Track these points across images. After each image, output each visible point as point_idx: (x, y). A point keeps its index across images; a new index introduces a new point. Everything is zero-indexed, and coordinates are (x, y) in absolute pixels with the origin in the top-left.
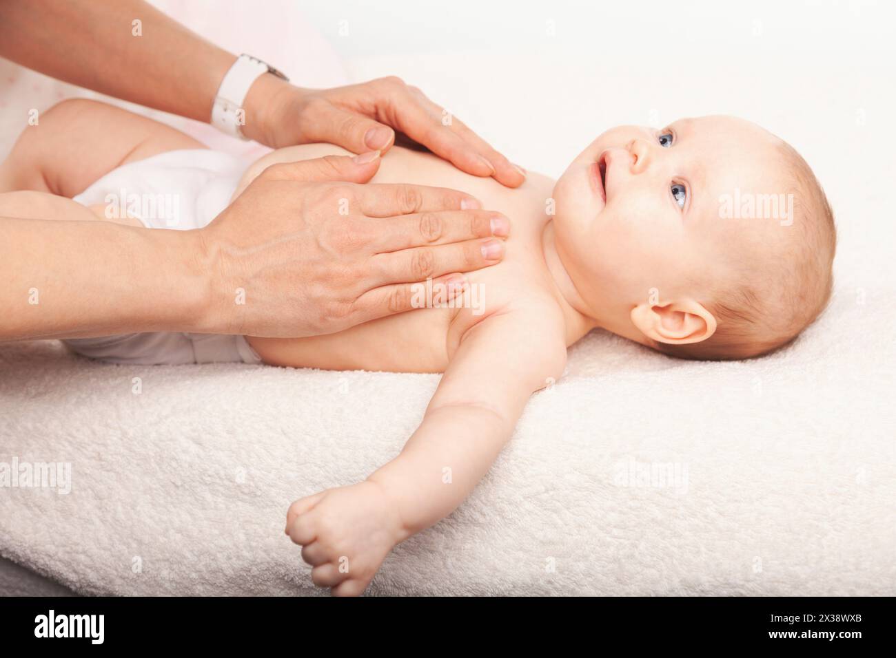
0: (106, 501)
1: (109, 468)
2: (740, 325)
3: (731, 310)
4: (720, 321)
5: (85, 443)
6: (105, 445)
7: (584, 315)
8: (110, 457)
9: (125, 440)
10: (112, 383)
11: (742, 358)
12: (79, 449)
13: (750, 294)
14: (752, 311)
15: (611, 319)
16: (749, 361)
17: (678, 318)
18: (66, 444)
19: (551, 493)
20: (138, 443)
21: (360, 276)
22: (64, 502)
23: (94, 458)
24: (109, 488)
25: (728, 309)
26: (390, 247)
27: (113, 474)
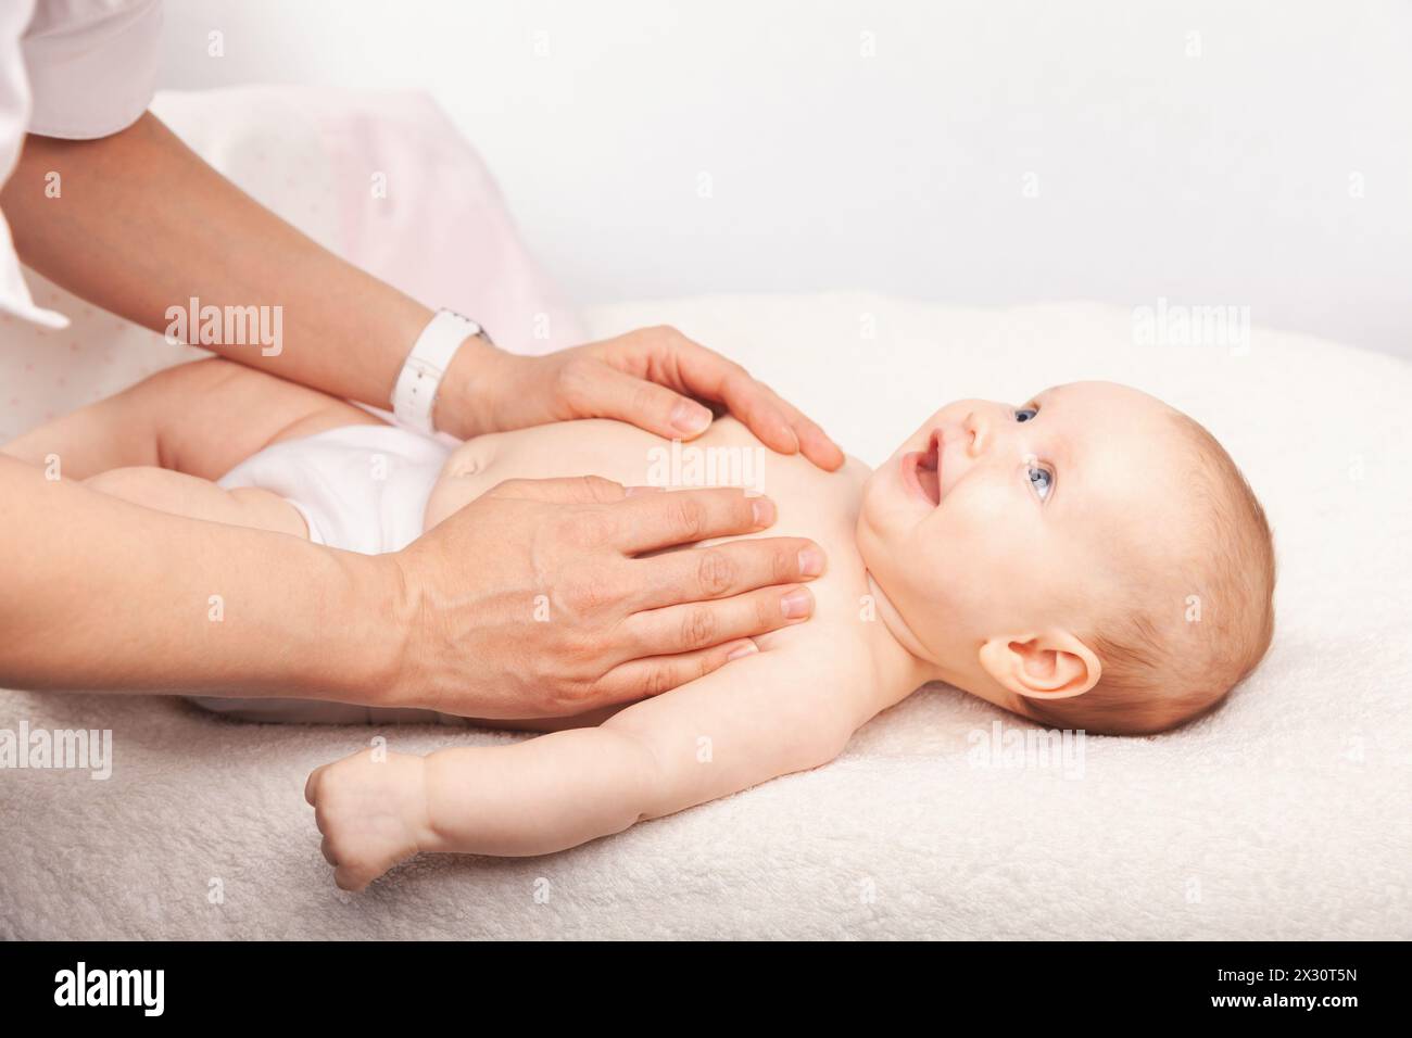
0: (240, 925)
1: (246, 876)
2: (1135, 672)
3: (1119, 647)
4: (1105, 663)
5: (213, 841)
6: (240, 843)
7: (917, 659)
8: (248, 861)
9: (270, 836)
10: (253, 751)
11: (1149, 733)
12: (203, 848)
13: (1145, 624)
14: (1153, 650)
15: (954, 666)
16: (1159, 737)
17: (1047, 663)
18: (187, 842)
19: (882, 921)
20: (289, 841)
21: (606, 649)
22: (180, 926)
23: (225, 862)
24: (246, 907)
25: (1116, 646)
26: (651, 603)
27: (252, 886)
